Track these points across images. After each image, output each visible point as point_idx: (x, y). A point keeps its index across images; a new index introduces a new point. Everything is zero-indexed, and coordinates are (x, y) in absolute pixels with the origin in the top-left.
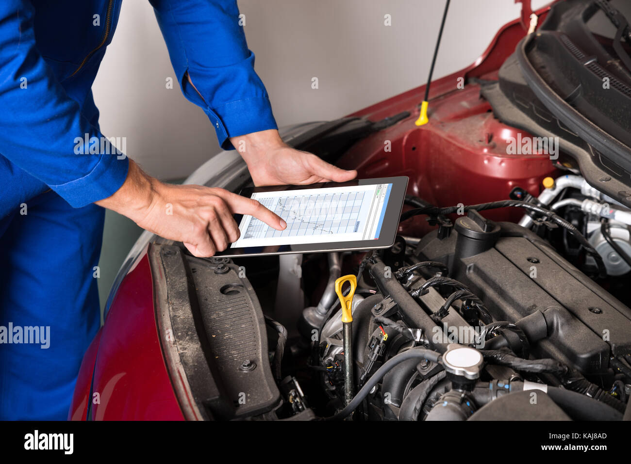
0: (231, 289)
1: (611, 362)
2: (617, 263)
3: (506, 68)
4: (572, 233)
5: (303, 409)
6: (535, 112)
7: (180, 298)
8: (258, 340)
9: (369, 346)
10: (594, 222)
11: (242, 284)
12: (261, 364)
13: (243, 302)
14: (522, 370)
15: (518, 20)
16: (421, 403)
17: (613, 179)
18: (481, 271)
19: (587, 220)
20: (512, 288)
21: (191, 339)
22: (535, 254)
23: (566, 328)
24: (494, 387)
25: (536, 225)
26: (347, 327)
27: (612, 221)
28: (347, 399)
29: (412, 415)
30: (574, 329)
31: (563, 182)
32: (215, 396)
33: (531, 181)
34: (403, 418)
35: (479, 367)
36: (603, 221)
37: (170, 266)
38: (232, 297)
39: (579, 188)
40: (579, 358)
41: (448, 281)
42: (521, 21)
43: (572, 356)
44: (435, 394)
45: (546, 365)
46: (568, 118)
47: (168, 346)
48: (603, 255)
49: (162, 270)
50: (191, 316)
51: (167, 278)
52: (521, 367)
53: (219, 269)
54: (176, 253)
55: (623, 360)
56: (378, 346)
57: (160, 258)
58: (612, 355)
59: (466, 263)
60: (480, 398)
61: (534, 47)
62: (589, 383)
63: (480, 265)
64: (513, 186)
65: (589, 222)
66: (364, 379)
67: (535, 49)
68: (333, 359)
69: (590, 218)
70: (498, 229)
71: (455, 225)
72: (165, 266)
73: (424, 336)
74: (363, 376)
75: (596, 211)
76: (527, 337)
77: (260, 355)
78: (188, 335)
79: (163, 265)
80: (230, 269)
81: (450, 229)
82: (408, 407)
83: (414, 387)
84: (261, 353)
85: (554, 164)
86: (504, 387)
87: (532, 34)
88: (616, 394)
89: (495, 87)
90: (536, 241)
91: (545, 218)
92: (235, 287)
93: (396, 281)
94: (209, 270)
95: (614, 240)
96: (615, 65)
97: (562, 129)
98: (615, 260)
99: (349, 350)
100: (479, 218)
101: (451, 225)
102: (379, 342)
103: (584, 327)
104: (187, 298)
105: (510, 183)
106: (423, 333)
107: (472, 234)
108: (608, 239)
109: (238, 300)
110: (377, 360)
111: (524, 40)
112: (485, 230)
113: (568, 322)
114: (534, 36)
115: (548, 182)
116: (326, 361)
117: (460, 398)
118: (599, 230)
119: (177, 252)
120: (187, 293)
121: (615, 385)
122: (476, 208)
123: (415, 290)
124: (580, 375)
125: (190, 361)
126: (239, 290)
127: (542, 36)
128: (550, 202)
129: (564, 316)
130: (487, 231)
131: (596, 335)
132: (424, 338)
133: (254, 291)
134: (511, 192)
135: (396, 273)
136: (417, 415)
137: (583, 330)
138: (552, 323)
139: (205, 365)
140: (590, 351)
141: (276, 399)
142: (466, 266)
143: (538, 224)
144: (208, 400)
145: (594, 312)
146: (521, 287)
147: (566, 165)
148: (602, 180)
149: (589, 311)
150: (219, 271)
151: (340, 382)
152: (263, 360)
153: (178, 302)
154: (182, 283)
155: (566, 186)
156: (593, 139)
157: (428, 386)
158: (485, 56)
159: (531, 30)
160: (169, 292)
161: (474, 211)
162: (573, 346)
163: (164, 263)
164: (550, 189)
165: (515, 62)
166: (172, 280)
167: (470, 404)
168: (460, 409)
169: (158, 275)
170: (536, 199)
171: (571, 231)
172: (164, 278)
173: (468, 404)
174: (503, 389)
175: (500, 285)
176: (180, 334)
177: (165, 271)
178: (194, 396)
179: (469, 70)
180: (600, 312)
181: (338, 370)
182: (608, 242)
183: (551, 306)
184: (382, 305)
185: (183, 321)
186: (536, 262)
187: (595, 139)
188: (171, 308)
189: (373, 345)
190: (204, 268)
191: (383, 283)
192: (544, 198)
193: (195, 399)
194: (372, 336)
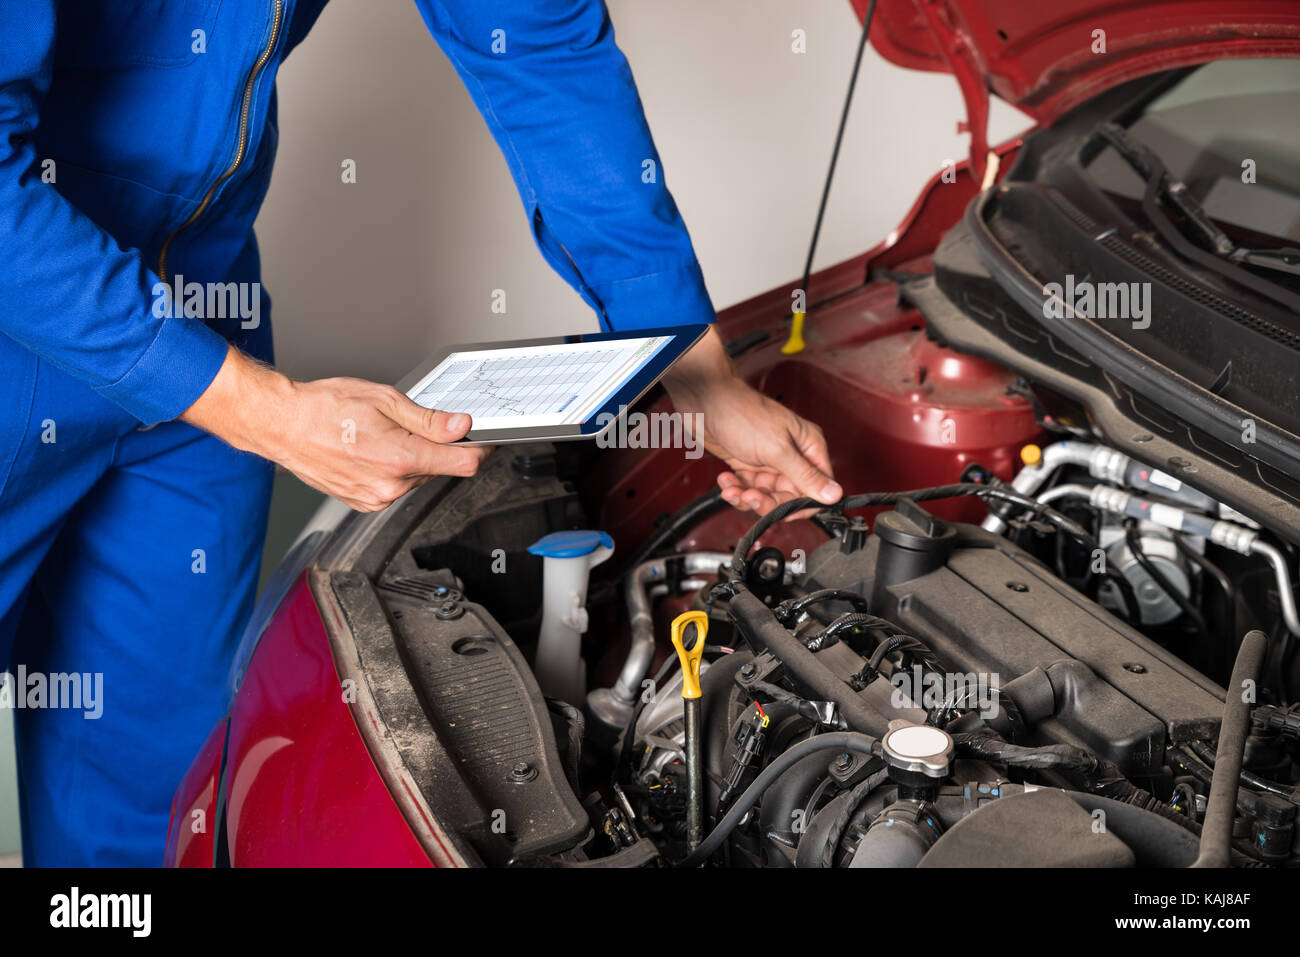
0: (470, 646)
1: (1167, 754)
2: (1155, 602)
3: (946, 249)
4: (1080, 542)
5: (635, 841)
6: (1007, 326)
7: (384, 659)
8: (536, 732)
9: (736, 738)
10: (1111, 527)
11: (493, 637)
12: (547, 771)
13: (497, 667)
14: (1019, 765)
15: (964, 162)
16: (838, 830)
17: (1158, 438)
18: (925, 607)
19: (1100, 526)
20: (985, 633)
21: (418, 727)
22: (1020, 577)
23: (1088, 696)
24: (971, 794)
25: (1015, 529)
26: (691, 706)
27: (1145, 526)
28: (691, 840)
29: (821, 855)
30: (1100, 699)
31: (1057, 454)
32: (477, 819)
33: (999, 454)
34: (804, 861)
35: (948, 756)
36: (1129, 524)
37: (353, 607)
38: (476, 658)
39: (1084, 464)
40: (1114, 747)
41: (871, 622)
42: (969, 165)
43: (1099, 743)
44: (862, 815)
45: (1061, 755)
46: (1075, 332)
47: (377, 739)
48: (1134, 583)
49: (340, 614)
50: (410, 688)
51: (351, 628)
52: (1017, 760)
53: (445, 610)
54: (361, 584)
55: (1189, 751)
56: (752, 738)
57: (332, 594)
58: (1168, 742)
59: (897, 594)
60: (948, 814)
61: (995, 211)
62: (1134, 787)
63: (923, 596)
64: (967, 462)
65: (1104, 527)
66: (726, 799)
67: (997, 216)
68: (658, 775)
69: (1105, 520)
70: (951, 533)
71: (875, 525)
72: (344, 607)
73: (838, 715)
74: (725, 793)
75: (1117, 506)
76: (1022, 714)
77: (543, 754)
78: (411, 721)
79: (341, 606)
80: (464, 611)
81: (865, 535)
82: (814, 841)
83: (820, 809)
84: (543, 750)
85: (1038, 423)
86: (990, 793)
87: (991, 189)
88: (1178, 808)
89: (927, 284)
90: (1017, 554)
91: (1030, 515)
92: (477, 642)
93: (777, 623)
94: (426, 614)
95: (1151, 559)
96: (1146, 242)
97: (1057, 355)
98: (1152, 595)
99: (695, 749)
100: (919, 512)
101: (866, 528)
102: (753, 731)
103: (1119, 695)
104: (397, 658)
105: (961, 458)
106: (836, 709)
107: (906, 540)
108: (1140, 557)
109: (488, 663)
110: (750, 763)
111: (979, 198)
112: (931, 532)
113: (1090, 686)
114: (995, 193)
115: (1030, 453)
116: (644, 778)
117: (916, 812)
118: (1124, 541)
119: (364, 583)
120: (395, 650)
121: (1178, 792)
122: (911, 497)
123: (813, 639)
124: (1118, 773)
125: (423, 765)
126: (485, 647)
127: (1012, 192)
128: (1034, 490)
129: (1082, 676)
130: (933, 535)
131: (1140, 708)
132: (839, 718)
133: (516, 648)
134: (963, 472)
135: (776, 609)
136: (831, 854)
137: (1117, 699)
138: (1063, 689)
139: (451, 769)
140: (1132, 735)
141: (582, 827)
142: (897, 600)
143: (1019, 526)
144: (466, 825)
145: (1132, 671)
146: (1001, 631)
147: (1063, 421)
148: (1137, 440)
149: (1124, 670)
150: (446, 615)
151: (673, 814)
152: (549, 763)
153: (381, 668)
154: (383, 634)
155: (1061, 462)
156: (1121, 367)
157: (851, 799)
158: (903, 230)
159: (988, 182)
160: (361, 651)
161: (908, 500)
162: (1101, 727)
163: (342, 602)
164: (1034, 467)
165: (963, 238)
166: (362, 630)
167: (933, 822)
168: (916, 831)
169: (333, 623)
170: (1008, 485)
171: (1079, 537)
172: (345, 626)
173: (930, 822)
174: (989, 797)
175: (963, 630)
176: (394, 719)
177: (346, 615)
178: (439, 821)
179: (876, 253)
180: (1144, 671)
181: (670, 790)
182: (1140, 562)
183: (1057, 661)
184: (755, 666)
185: (396, 698)
186: (1021, 590)
187: (1125, 366)
188: (369, 677)
189: (743, 736)
190: (415, 609)
191: (755, 629)
192: (1024, 483)
193: (441, 825)
194: (739, 720)
